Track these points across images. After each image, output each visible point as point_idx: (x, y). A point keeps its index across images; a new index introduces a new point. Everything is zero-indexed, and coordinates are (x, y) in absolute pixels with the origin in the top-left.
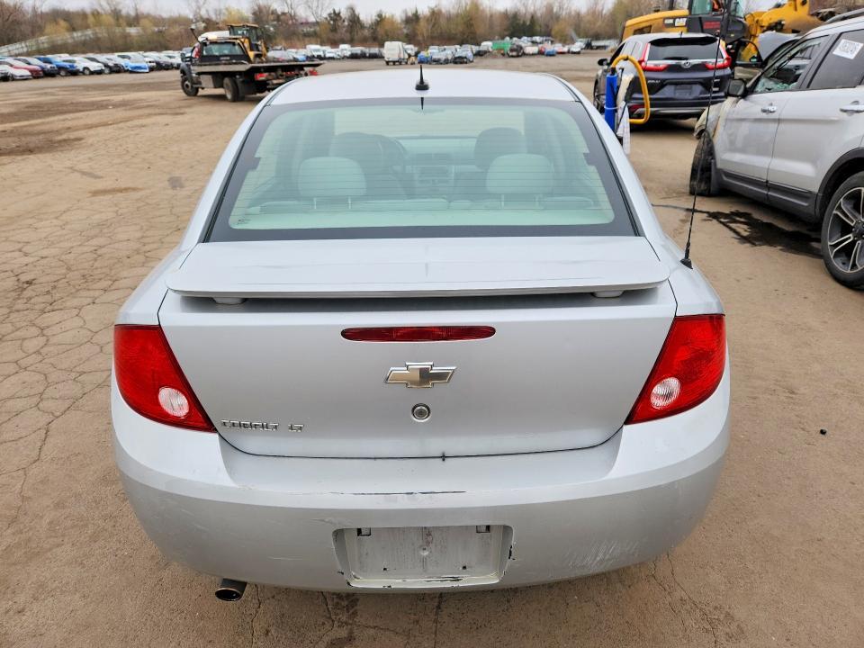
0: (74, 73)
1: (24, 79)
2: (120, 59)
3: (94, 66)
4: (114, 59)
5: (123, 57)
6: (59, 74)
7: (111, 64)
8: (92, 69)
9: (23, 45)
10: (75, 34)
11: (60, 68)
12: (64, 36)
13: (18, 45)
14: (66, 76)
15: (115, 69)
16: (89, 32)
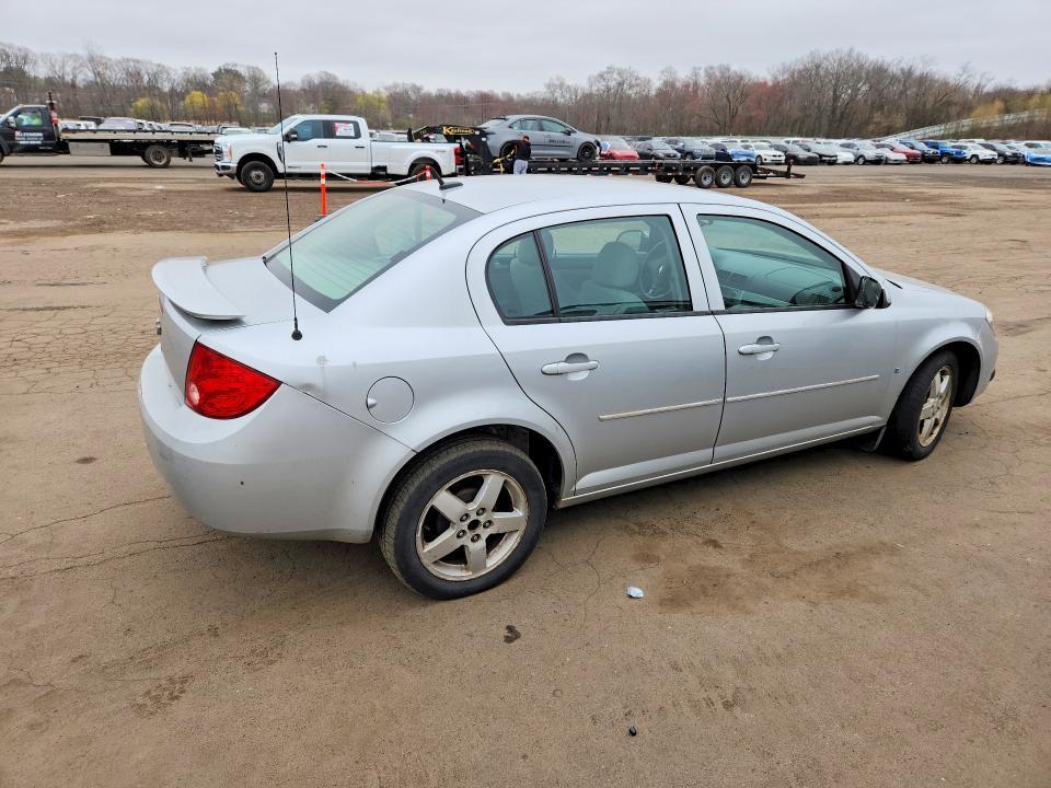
0: (958, 160)
1: (897, 163)
2: (1026, 148)
3: (985, 154)
4: (1020, 147)
5: (1031, 146)
6: (940, 160)
7: (1008, 153)
8: (981, 158)
9: (943, 127)
10: (1006, 117)
11: (944, 154)
12: (994, 119)
13: (936, 128)
14: (947, 163)
15: (1011, 159)
16: (1025, 115)
